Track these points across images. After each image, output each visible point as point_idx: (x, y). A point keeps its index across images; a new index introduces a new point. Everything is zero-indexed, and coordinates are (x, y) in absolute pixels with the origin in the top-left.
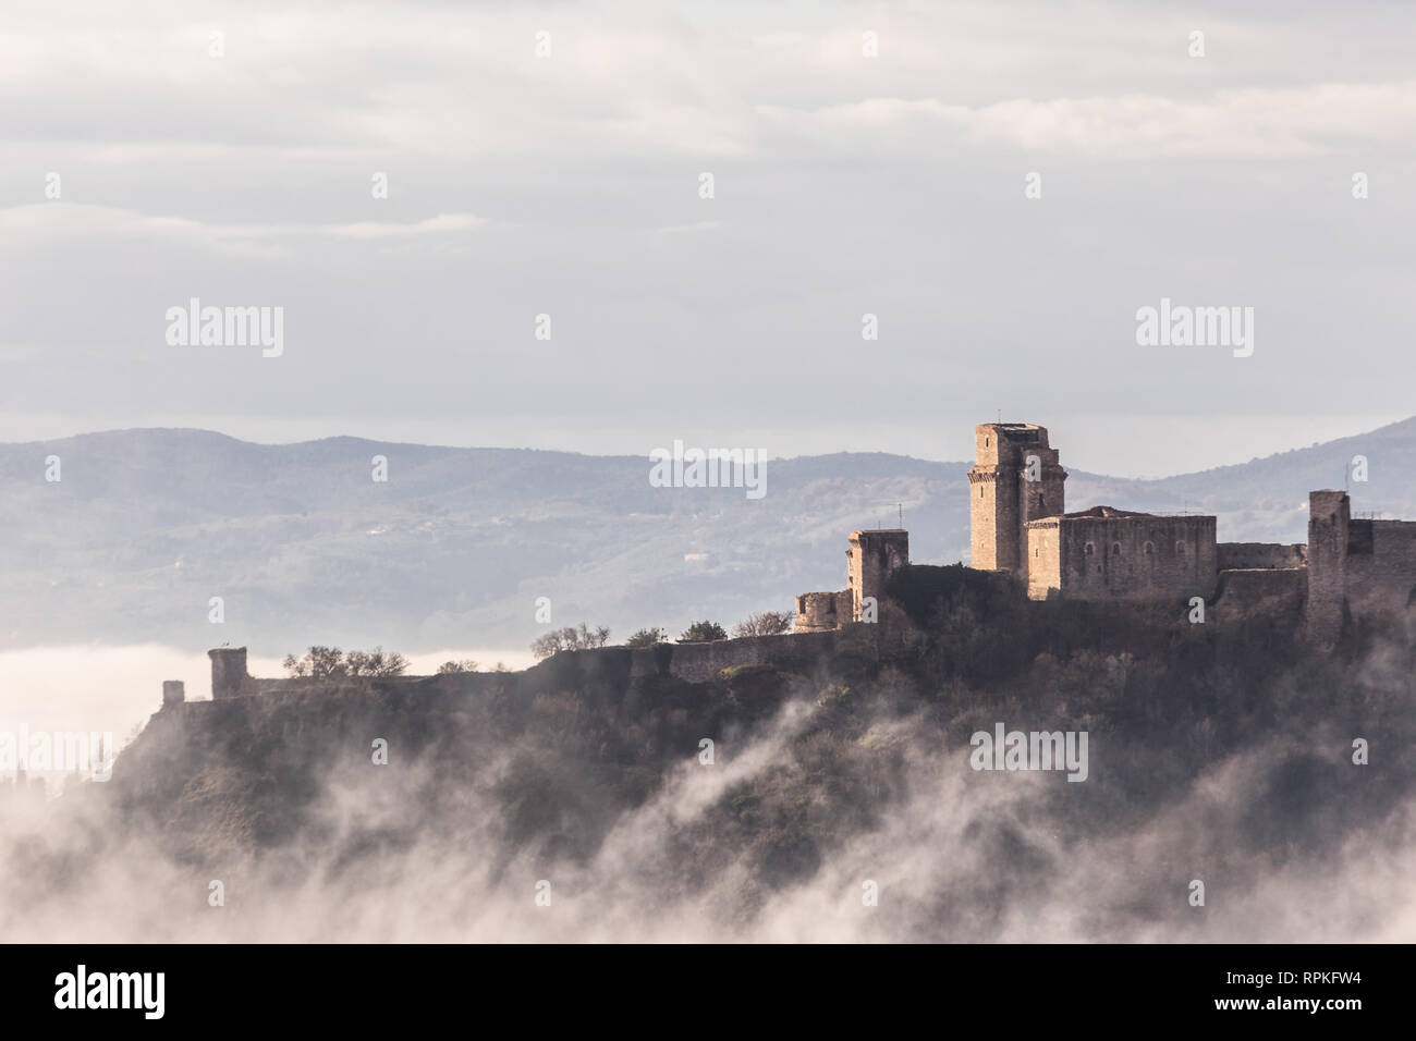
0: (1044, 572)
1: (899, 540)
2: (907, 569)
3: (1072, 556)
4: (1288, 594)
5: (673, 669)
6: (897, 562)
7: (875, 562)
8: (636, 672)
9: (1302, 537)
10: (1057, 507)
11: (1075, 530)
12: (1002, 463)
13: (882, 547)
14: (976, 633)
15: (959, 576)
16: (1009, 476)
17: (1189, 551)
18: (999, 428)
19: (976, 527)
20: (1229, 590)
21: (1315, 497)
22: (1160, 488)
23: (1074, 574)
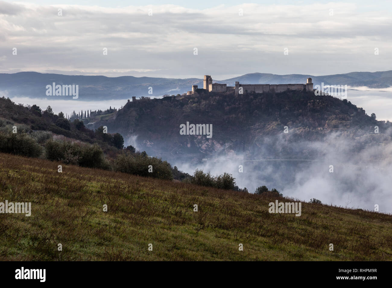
0: (210, 89)
1: (197, 86)
2: (198, 89)
3: (213, 88)
4: (234, 91)
5: (176, 98)
6: (197, 88)
7: (195, 88)
8: (172, 99)
9: (235, 86)
10: (212, 83)
11: (213, 85)
12: (207, 79)
13: (195, 87)
14: (204, 95)
15: (203, 90)
16: (207, 80)
17: (224, 87)
18: (206, 76)
19: (204, 85)
20: (228, 91)
21: (236, 82)
22: (221, 81)
23: (213, 89)
